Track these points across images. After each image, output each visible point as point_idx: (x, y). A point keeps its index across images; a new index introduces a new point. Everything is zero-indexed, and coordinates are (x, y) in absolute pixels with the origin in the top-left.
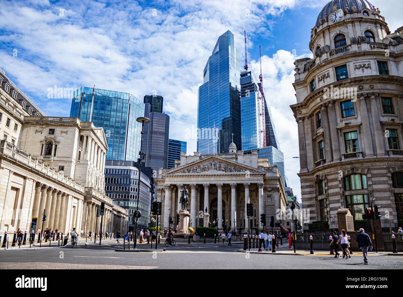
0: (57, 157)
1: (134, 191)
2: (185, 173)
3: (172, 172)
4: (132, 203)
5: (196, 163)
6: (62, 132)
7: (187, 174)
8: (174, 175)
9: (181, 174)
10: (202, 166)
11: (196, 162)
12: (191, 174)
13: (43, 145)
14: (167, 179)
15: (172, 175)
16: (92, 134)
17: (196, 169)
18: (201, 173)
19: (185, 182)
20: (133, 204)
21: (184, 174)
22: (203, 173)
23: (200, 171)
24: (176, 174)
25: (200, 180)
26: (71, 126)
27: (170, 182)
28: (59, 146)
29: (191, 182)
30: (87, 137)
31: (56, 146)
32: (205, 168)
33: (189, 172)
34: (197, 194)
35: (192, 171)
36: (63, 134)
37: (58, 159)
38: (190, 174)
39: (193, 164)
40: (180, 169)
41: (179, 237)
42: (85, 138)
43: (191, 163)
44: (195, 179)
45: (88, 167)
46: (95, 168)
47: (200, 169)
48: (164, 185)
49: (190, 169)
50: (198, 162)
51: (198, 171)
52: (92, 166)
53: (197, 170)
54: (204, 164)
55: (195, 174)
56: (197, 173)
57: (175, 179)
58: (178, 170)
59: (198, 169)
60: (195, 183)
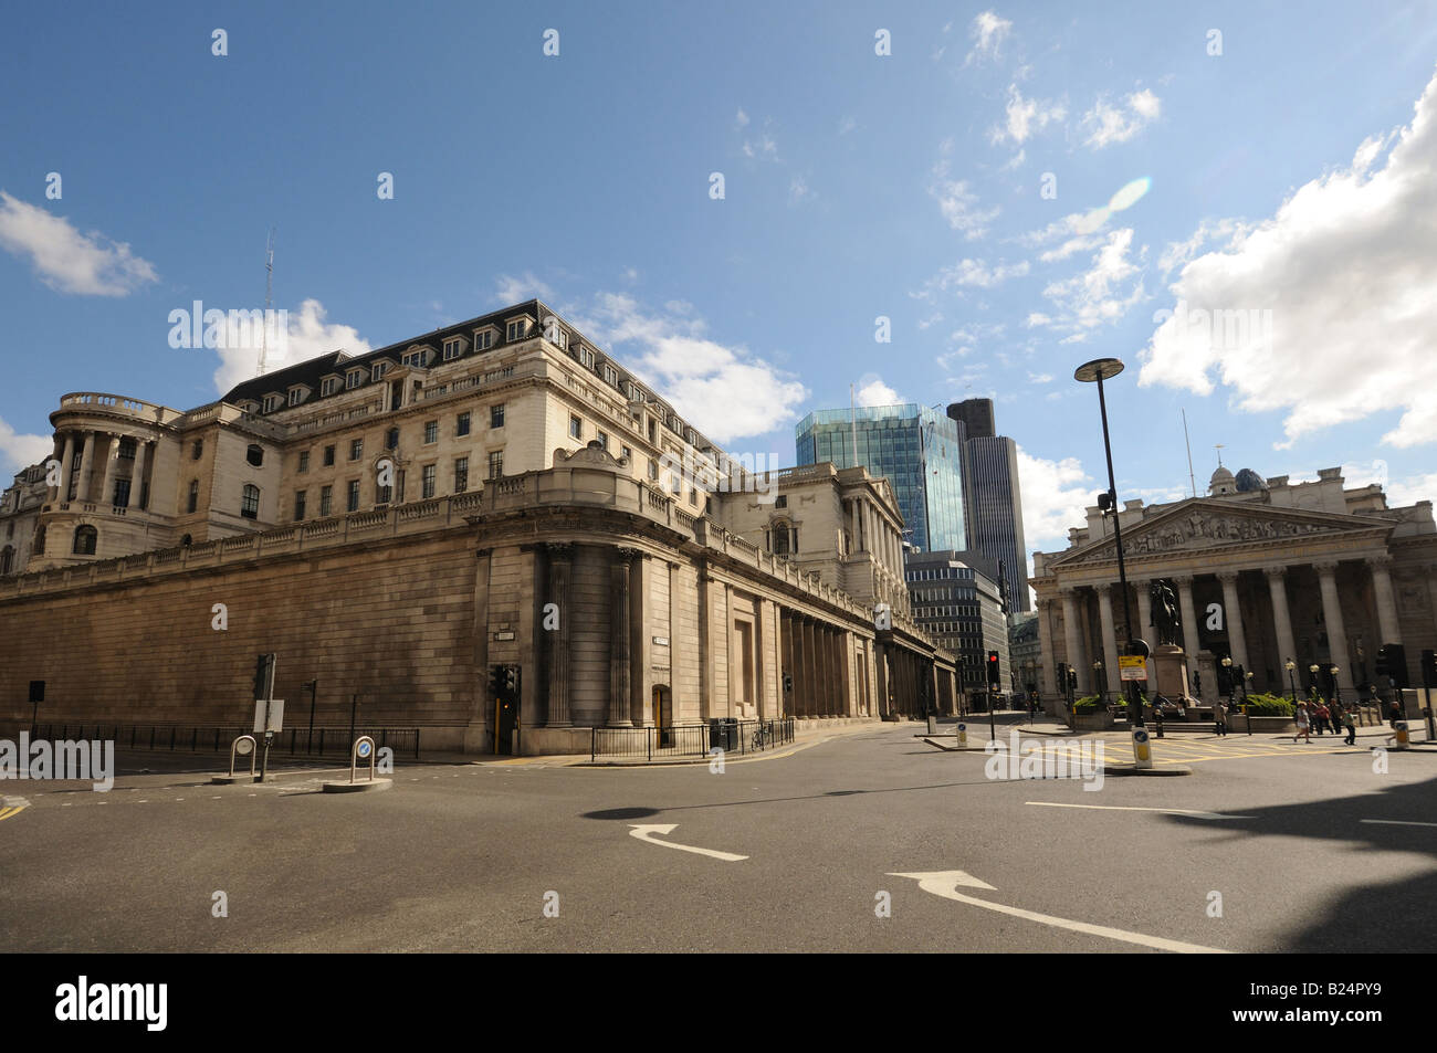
0: (803, 554)
3: (1076, 557)
6: (803, 499)
8: (1082, 563)
9: (1101, 559)
10: (1162, 533)
13: (768, 533)
15: (1076, 564)
16: (868, 494)
17: (1144, 540)
23: (1157, 545)
24: (1087, 560)
25: (1160, 568)
26: (821, 482)
28: (802, 531)
29: (1134, 577)
30: (859, 501)
31: (795, 530)
32: (1174, 535)
35: (1133, 549)
36: (806, 504)
37: (805, 558)
40: (1097, 548)
42: (855, 506)
45: (872, 568)
46: (886, 570)
47: (1156, 540)
48: (1057, 590)
52: (879, 565)
53: (1147, 543)
56: (1149, 552)
57: (1087, 574)
58: (1091, 551)
59: (1150, 541)
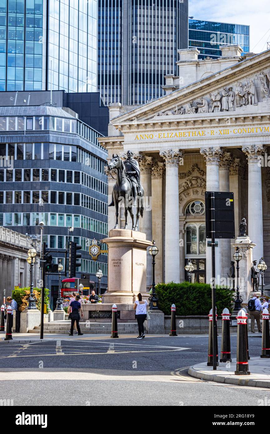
1: (62, 179)
2: (184, 112)
3: (145, 113)
4: (57, 216)
5: (217, 81)
7: (191, 116)
8: (151, 122)
9: (171, 117)
10: (237, 90)
11: (218, 77)
12: (203, 114)
14: (129, 137)
15: (144, 122)
17: (218, 98)
18: (235, 113)
19: (187, 143)
20: (61, 218)
21: (182, 118)
22: (241, 111)
23: (231, 105)
24: (156, 118)
25: (231, 134)
27: (139, 146)
29: (205, 142)
33: (196, 110)
34: (228, 180)
35: (206, 108)
38: (200, 116)
39: (209, 85)
40: (168, 103)
41: (103, 318)
43: (202, 81)
44: (217, 131)
47: (231, 99)
49: (199, 100)
50: (226, 78)
51: (225, 107)
53: (220, 101)
54: (244, 81)
55: (217, 115)
56: (222, 114)
57: (156, 135)
58: (161, 106)
59: (224, 99)
60: (216, 145)
